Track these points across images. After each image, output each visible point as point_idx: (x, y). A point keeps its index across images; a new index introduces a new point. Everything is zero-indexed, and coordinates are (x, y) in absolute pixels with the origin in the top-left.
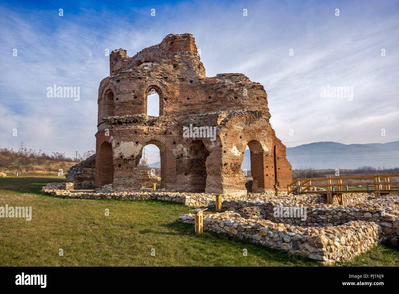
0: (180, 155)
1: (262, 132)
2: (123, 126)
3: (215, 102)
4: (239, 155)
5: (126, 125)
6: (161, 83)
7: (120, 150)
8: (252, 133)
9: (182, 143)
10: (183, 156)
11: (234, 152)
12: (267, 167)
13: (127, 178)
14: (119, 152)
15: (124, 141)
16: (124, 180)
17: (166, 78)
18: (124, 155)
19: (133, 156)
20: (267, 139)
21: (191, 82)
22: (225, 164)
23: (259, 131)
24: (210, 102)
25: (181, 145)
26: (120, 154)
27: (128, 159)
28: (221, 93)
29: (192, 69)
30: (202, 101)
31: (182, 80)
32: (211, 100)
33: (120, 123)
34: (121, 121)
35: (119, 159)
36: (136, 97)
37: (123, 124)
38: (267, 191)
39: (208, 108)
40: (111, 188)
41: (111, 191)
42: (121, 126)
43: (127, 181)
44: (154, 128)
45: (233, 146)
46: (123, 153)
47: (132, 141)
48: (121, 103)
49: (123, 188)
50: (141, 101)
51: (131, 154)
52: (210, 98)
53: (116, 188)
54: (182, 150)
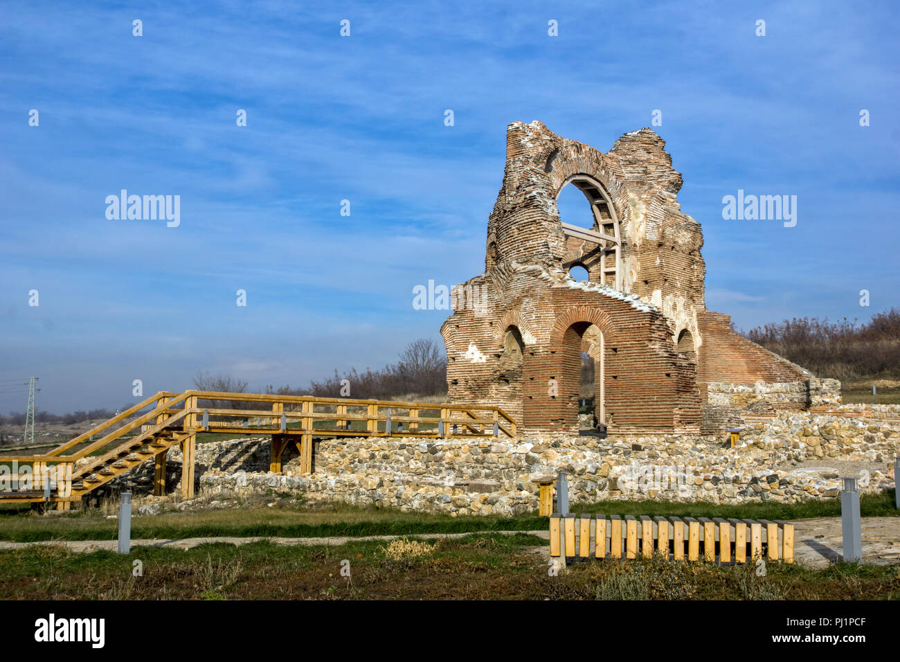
1: (524, 303)
4: (484, 360)
8: (509, 311)
11: (471, 356)
12: (532, 379)
20: (534, 316)
22: (455, 382)
23: (518, 301)
38: (529, 433)
45: (470, 346)
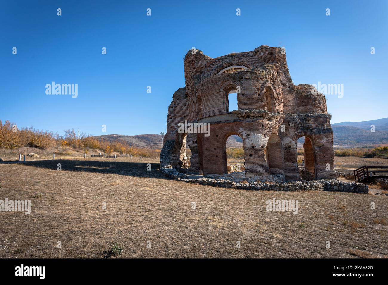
0: (288, 147)
2: (251, 119)
3: (307, 105)
5: (253, 119)
6: (273, 85)
7: (251, 141)
9: (289, 137)
10: (291, 148)
13: (259, 166)
14: (251, 143)
15: (254, 133)
16: (256, 168)
17: (274, 81)
18: (256, 145)
19: (262, 147)
21: (289, 87)
24: (304, 106)
25: (289, 139)
26: (252, 144)
27: (259, 149)
28: (310, 98)
29: (288, 77)
30: (297, 104)
31: (283, 85)
32: (304, 104)
33: (249, 117)
34: (252, 115)
35: (250, 149)
36: (259, 95)
37: (251, 118)
39: (302, 110)
40: (244, 176)
41: (244, 178)
42: (249, 119)
43: (260, 169)
44: (272, 123)
46: (254, 143)
47: (261, 133)
48: (248, 98)
49: (257, 175)
50: (263, 99)
51: (262, 145)
52: (302, 102)
53: (250, 176)
54: (291, 142)
